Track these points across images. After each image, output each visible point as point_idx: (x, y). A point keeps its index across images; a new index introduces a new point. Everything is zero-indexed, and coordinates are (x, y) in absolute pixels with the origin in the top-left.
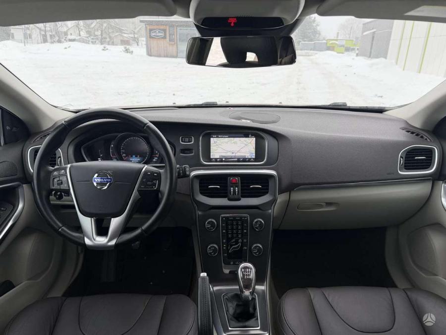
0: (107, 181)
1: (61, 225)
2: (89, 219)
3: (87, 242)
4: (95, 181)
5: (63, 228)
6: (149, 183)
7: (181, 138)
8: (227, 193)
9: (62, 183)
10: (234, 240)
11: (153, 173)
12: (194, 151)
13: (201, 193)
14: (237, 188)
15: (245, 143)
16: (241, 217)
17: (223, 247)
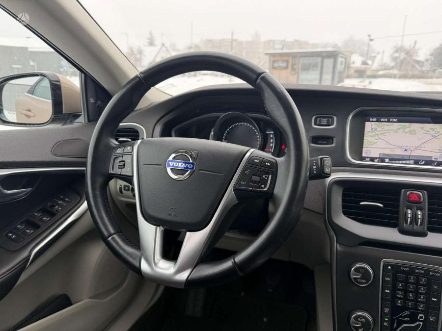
0: (187, 167)
1: (112, 231)
2: (154, 227)
3: (145, 267)
4: (169, 165)
5: (114, 236)
6: (255, 178)
7: (314, 118)
8: (397, 219)
9: (124, 165)
10: (407, 313)
11: (263, 161)
12: (335, 140)
13: (345, 213)
14: (419, 212)
15: (432, 132)
16: (427, 271)
17: (382, 321)
